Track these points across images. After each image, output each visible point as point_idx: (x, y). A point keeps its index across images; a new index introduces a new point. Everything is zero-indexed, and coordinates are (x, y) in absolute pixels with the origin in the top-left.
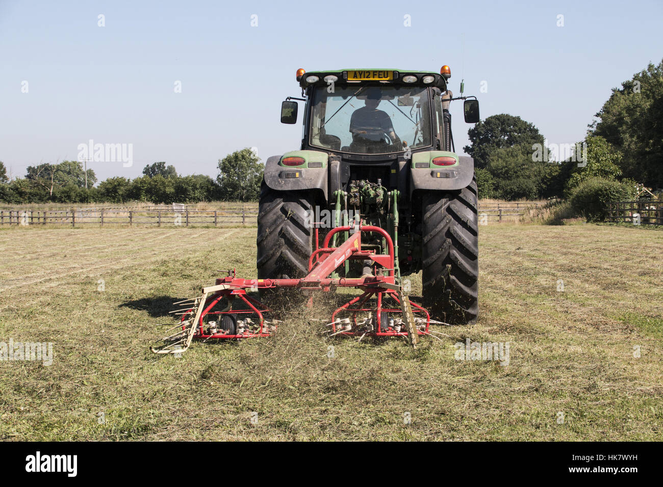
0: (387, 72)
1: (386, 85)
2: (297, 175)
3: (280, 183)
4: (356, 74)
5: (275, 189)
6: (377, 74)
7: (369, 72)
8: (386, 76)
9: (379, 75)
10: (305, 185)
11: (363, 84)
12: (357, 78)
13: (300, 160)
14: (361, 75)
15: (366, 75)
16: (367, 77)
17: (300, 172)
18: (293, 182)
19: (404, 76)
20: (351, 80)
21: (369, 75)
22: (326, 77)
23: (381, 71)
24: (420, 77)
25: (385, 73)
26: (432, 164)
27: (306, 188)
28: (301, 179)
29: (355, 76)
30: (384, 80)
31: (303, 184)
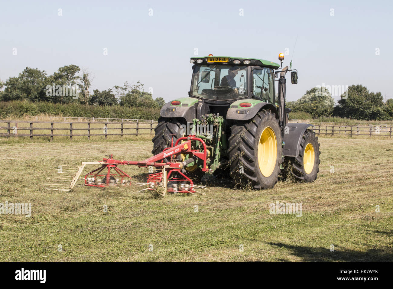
0: (226, 58)
1: (225, 65)
2: (174, 110)
3: (165, 114)
4: (211, 59)
5: (163, 117)
6: (221, 59)
7: (217, 58)
8: (225, 60)
9: (222, 59)
10: (176, 115)
11: (215, 64)
12: (212, 61)
13: (178, 102)
14: (213, 59)
15: (216, 59)
16: (217, 61)
17: (175, 109)
18: (171, 113)
19: (234, 60)
20: (209, 62)
21: (217, 59)
22: (197, 61)
23: (223, 58)
24: (242, 61)
25: (225, 59)
26: (239, 106)
27: (176, 117)
28: (175, 112)
29: (211, 60)
30: (225, 62)
31: (175, 114)
